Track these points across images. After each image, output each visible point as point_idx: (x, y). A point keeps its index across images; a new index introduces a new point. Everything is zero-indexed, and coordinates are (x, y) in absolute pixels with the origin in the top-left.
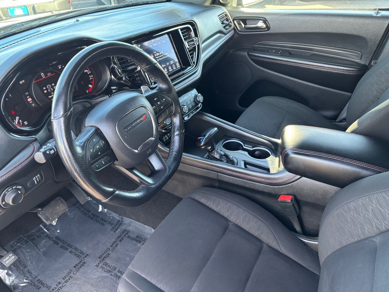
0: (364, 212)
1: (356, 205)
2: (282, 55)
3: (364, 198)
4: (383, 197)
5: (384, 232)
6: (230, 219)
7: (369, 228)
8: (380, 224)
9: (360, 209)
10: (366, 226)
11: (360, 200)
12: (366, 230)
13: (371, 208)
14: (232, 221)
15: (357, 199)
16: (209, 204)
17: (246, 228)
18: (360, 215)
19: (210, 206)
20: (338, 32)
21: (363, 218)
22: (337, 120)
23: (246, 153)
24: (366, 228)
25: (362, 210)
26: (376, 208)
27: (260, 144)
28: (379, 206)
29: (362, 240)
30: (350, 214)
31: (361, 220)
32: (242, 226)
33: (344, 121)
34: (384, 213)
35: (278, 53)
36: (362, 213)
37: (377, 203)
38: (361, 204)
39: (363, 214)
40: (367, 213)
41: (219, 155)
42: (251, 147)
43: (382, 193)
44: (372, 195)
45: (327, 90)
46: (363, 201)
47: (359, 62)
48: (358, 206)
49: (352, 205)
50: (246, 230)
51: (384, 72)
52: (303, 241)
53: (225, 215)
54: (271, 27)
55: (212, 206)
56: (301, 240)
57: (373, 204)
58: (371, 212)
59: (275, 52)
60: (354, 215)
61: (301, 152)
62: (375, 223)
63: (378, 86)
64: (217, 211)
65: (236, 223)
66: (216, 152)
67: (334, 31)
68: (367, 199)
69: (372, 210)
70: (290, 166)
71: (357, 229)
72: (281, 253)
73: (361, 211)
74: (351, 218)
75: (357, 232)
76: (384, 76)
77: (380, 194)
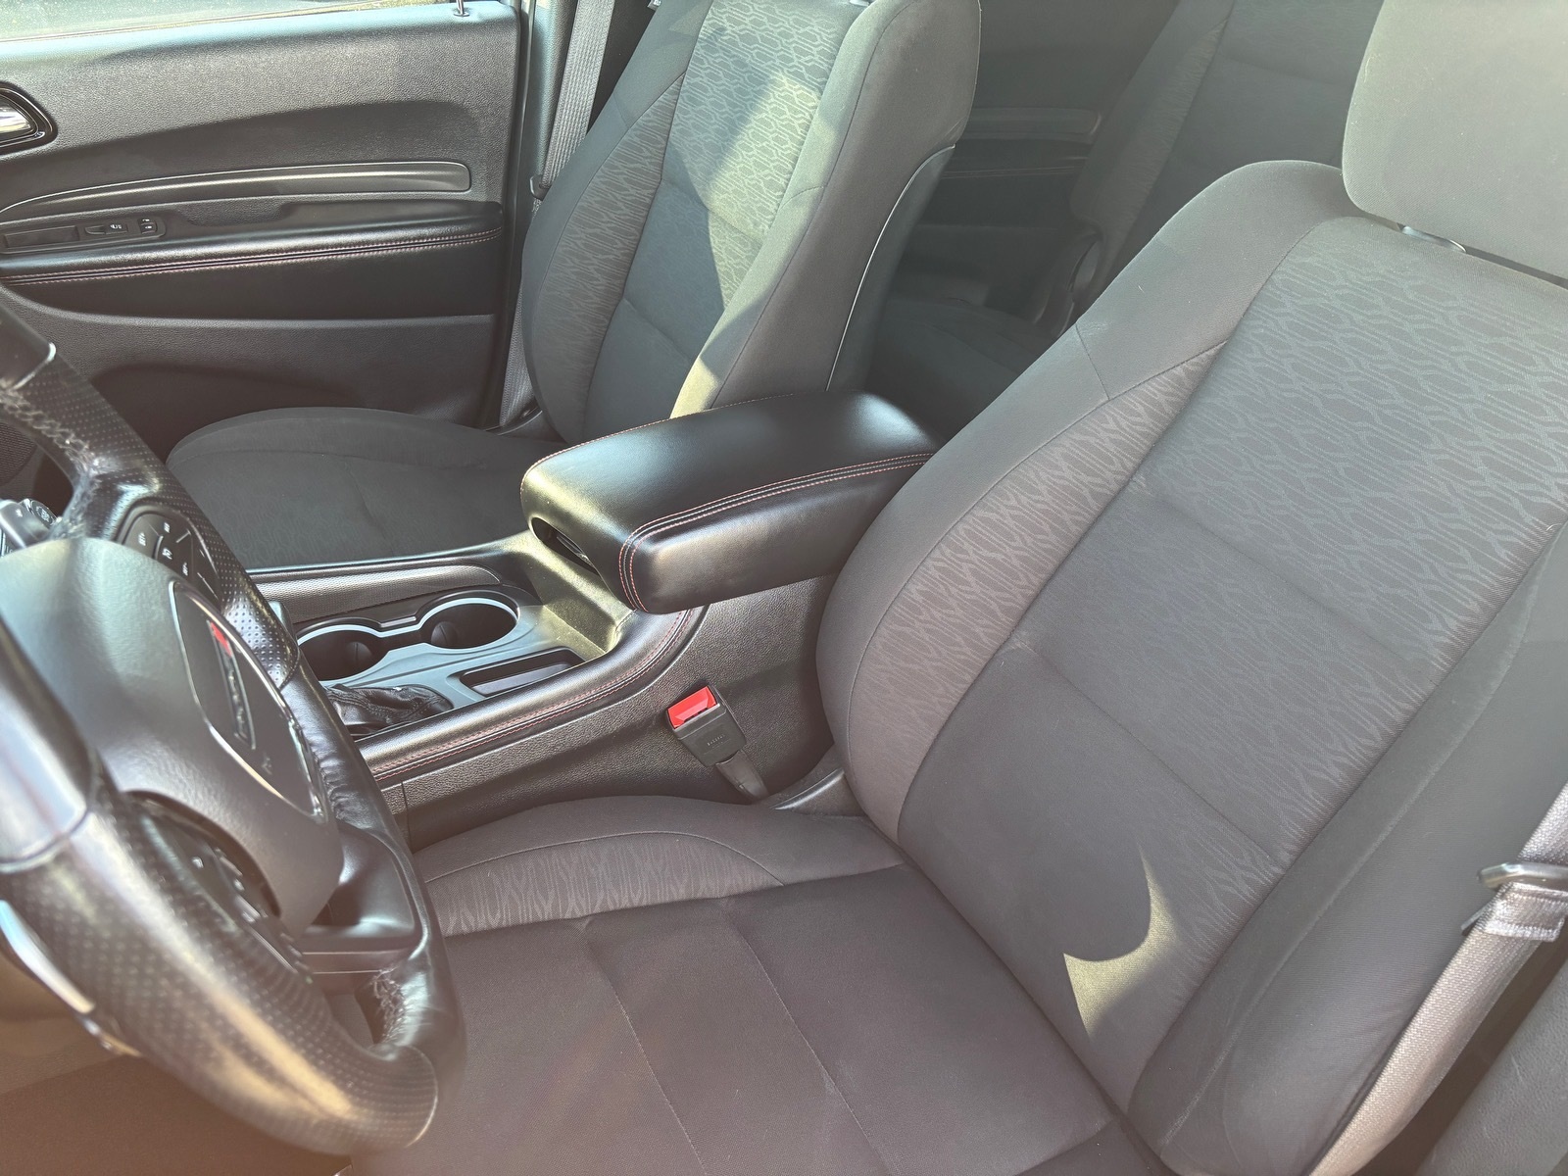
0: (953, 590)
1: (926, 585)
2: (168, 238)
3: (937, 554)
4: (982, 519)
5: (1028, 610)
6: (568, 916)
7: (987, 627)
8: (1007, 595)
9: (942, 589)
10: (978, 624)
11: (929, 562)
12: (982, 635)
13: (970, 569)
14: (579, 914)
15: (921, 568)
16: (458, 924)
17: (641, 900)
18: (949, 607)
19: (465, 929)
20: (363, 100)
21: (962, 608)
22: (503, 421)
23: (424, 648)
24: (978, 630)
25: (947, 589)
26: (980, 562)
27: (434, 593)
28: (985, 553)
29: (984, 670)
30: (920, 621)
31: (958, 618)
32: (625, 903)
33: (525, 414)
34: (1006, 561)
35: (143, 229)
36: (952, 596)
37: (977, 548)
38: (937, 574)
39: (957, 599)
40: (963, 588)
41: (356, 706)
42: (414, 619)
43: (975, 512)
44: (952, 532)
45: (409, 329)
46: (940, 564)
47: (469, 198)
48: (933, 583)
49: (915, 591)
50: (644, 903)
51: (596, 206)
52: (793, 808)
53: (543, 914)
54: (60, 121)
55: (476, 921)
56: (788, 809)
57: (968, 554)
58: (971, 579)
59: (125, 227)
60: (932, 617)
61: (685, 522)
62: (996, 602)
63: (600, 256)
64: (504, 923)
65: (597, 910)
66: (339, 702)
67: (346, 98)
68: (948, 551)
69: (974, 573)
70: (666, 590)
71: (957, 649)
72: (780, 887)
73: (946, 594)
74: (928, 631)
75: (963, 657)
76: (606, 219)
77: (970, 519)
